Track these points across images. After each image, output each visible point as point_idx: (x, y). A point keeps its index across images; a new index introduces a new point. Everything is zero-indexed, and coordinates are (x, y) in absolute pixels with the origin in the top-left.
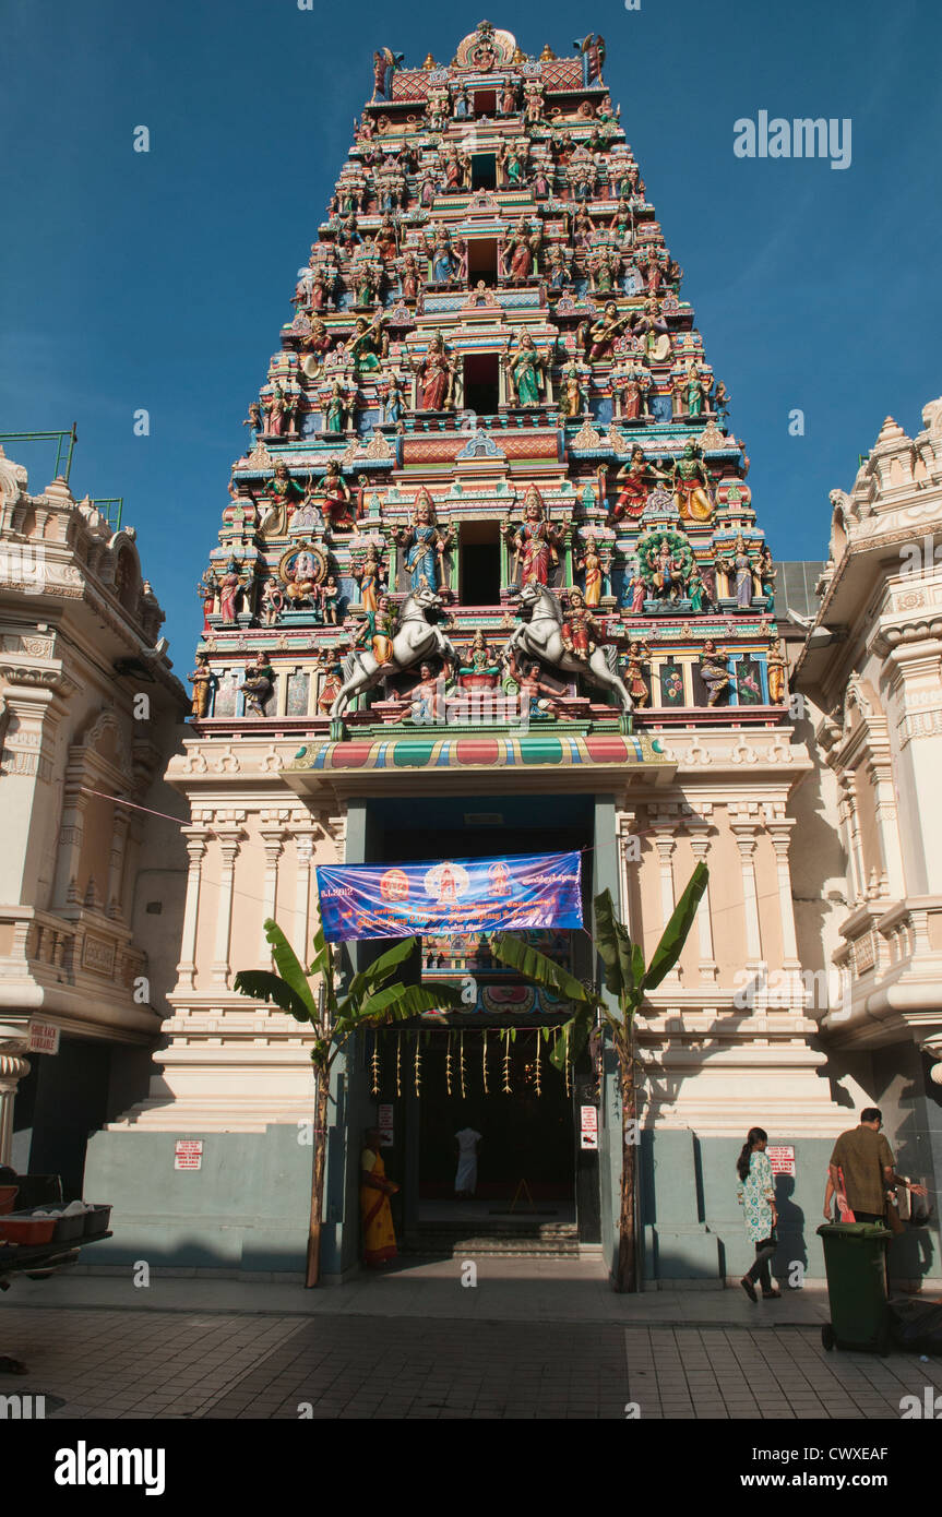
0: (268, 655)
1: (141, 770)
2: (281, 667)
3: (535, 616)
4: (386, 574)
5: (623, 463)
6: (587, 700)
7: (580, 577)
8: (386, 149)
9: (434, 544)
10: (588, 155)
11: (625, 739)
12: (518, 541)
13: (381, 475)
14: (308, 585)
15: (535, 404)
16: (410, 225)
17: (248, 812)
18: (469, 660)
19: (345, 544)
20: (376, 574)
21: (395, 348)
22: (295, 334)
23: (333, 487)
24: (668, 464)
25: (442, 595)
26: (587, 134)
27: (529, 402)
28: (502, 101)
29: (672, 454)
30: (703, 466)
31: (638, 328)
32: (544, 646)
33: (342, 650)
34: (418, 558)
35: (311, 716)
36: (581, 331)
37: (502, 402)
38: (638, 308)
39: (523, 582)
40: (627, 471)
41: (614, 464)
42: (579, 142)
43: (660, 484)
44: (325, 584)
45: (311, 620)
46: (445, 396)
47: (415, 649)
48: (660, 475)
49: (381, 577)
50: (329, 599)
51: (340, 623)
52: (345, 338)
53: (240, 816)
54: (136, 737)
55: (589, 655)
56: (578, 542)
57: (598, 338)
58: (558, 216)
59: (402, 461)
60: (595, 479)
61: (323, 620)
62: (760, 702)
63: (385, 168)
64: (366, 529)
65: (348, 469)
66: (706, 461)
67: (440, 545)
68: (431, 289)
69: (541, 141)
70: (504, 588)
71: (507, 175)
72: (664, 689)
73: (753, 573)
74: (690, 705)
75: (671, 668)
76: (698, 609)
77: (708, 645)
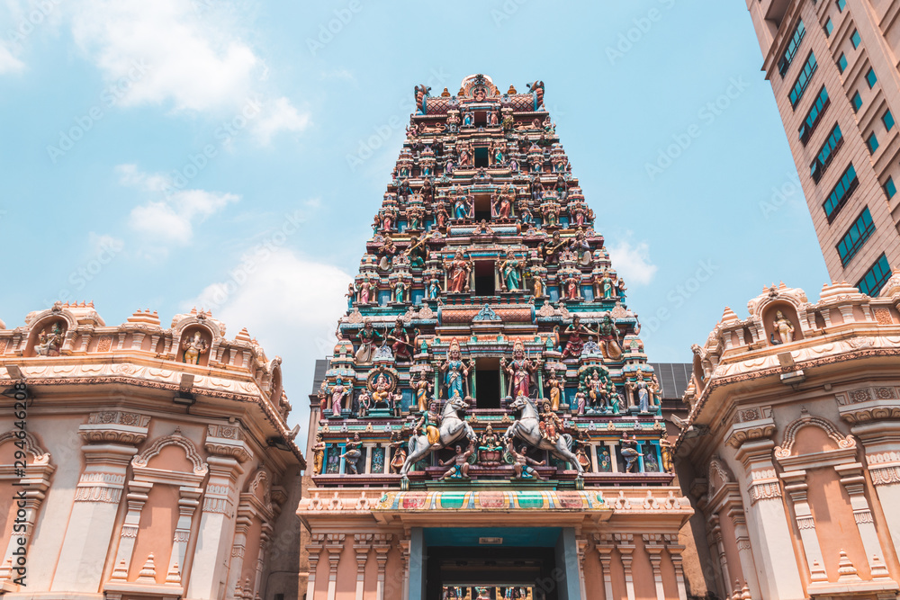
0: (363, 436)
1: (276, 505)
3: (523, 417)
4: (433, 388)
5: (568, 325)
6: (555, 468)
7: (547, 392)
8: (424, 141)
9: (461, 371)
10: (538, 149)
11: (580, 493)
12: (511, 371)
13: (428, 329)
14: (385, 393)
15: (517, 290)
16: (440, 185)
17: (346, 535)
18: (484, 442)
19: (406, 369)
20: (426, 387)
21: (434, 255)
22: (375, 245)
23: (397, 335)
24: (594, 326)
25: (467, 401)
26: (538, 137)
27: (514, 289)
28: (490, 118)
29: (597, 320)
30: (615, 327)
31: (572, 246)
32: (529, 434)
33: (406, 435)
34: (452, 379)
35: (386, 474)
36: (540, 248)
37: (497, 288)
38: (574, 235)
39: (514, 395)
40: (571, 329)
41: (563, 326)
42: (534, 141)
43: (590, 338)
44: (395, 393)
45: (387, 415)
46: (465, 284)
47: (452, 435)
48: (590, 332)
49: (430, 389)
50: (399, 401)
51: (404, 417)
52: (404, 248)
53: (342, 537)
54: (273, 485)
55: (556, 440)
56: (545, 371)
57: (549, 252)
58: (524, 182)
60: (553, 334)
61: (394, 415)
62: (658, 470)
63: (424, 152)
64: (420, 361)
65: (408, 324)
66: (617, 324)
67: (466, 372)
68: (454, 223)
69: (513, 140)
70: (503, 399)
71: (494, 160)
72: (600, 462)
73: (648, 391)
74: (615, 472)
75: (602, 448)
76: (617, 413)
77: (625, 435)
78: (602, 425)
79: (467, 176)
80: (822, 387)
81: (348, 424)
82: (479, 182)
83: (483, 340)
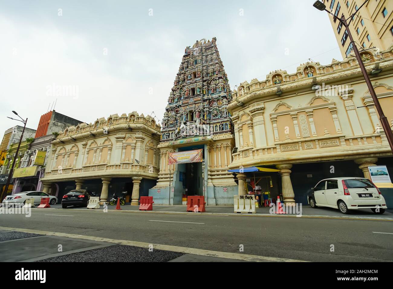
0: (169, 131)
2: (170, 133)
3: (196, 122)
7: (204, 116)
14: (173, 121)
15: (199, 93)
19: (177, 116)
20: (180, 119)
30: (221, 98)
31: (214, 79)
41: (210, 100)
43: (215, 101)
44: (175, 121)
45: (173, 126)
46: (188, 94)
50: (175, 123)
56: (204, 111)
57: (209, 82)
59: (183, 104)
60: (207, 102)
62: (228, 129)
64: (179, 113)
65: (178, 106)
67: (186, 114)
73: (226, 112)
74: (219, 131)
75: (216, 126)
76: (219, 118)
77: (220, 122)
78: (216, 121)
79: (192, 68)
80: (247, 106)
81: (166, 129)
82: (194, 69)
83: (190, 106)
